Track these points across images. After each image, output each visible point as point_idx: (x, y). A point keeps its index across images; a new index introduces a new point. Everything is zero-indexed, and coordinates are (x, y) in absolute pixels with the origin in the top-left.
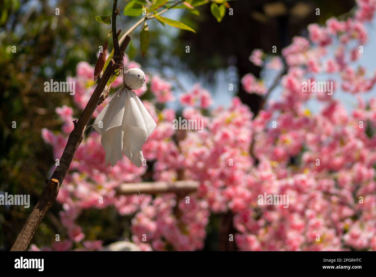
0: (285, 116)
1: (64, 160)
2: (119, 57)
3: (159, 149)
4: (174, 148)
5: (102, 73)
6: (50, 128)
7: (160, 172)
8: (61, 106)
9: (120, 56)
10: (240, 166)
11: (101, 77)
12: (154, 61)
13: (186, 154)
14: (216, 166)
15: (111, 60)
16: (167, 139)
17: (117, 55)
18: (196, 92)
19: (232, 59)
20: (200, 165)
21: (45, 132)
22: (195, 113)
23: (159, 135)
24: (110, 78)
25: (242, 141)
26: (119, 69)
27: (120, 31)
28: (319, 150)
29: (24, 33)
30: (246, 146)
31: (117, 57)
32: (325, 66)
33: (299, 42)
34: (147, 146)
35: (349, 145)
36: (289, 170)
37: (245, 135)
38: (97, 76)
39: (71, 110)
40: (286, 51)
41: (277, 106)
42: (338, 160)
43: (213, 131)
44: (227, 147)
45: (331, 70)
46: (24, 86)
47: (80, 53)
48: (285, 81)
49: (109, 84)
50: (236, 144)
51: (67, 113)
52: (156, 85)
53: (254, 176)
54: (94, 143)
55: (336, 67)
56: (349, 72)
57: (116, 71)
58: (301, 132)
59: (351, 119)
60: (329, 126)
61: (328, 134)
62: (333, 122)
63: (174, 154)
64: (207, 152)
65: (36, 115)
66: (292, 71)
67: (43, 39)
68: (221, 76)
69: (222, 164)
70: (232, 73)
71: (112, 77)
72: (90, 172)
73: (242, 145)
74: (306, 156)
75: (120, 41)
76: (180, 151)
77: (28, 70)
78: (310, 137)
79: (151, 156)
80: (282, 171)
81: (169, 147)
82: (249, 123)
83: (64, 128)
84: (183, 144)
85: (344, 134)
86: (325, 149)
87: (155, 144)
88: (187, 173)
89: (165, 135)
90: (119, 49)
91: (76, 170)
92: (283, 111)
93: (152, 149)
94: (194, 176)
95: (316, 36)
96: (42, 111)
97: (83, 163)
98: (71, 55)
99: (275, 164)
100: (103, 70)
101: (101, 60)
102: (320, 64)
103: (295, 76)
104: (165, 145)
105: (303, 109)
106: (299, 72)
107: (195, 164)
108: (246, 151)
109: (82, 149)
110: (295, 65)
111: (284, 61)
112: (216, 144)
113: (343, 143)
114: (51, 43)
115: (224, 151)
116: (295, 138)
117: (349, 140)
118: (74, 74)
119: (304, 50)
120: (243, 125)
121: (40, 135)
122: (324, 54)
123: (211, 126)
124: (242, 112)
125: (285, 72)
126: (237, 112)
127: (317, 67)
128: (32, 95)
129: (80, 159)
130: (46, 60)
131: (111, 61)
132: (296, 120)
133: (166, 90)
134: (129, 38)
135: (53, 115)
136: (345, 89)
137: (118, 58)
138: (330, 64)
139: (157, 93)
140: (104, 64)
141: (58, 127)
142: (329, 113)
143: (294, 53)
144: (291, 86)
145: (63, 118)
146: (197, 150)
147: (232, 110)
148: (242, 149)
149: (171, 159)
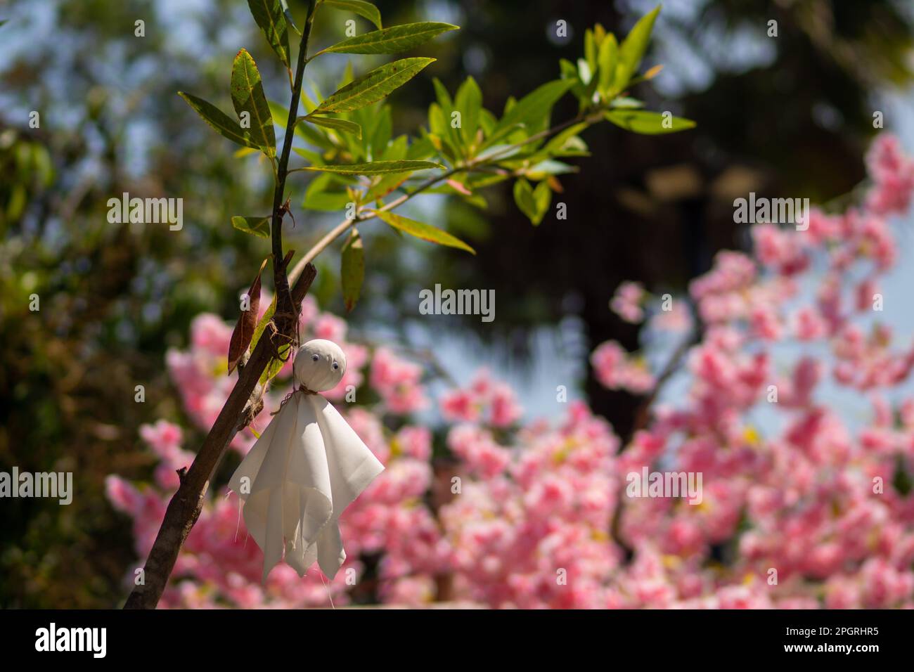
0: (695, 445)
1: (154, 565)
2: (288, 315)
3: (391, 524)
4: (427, 522)
5: (248, 354)
6: (126, 475)
7: (394, 580)
8: (152, 420)
9: (292, 314)
10: (586, 566)
11: (246, 362)
12: (383, 307)
13: (457, 538)
14: (531, 568)
15: (268, 324)
16: (411, 500)
17: (283, 310)
18: (480, 388)
19: (570, 301)
20: (492, 564)
21: (114, 485)
22: (478, 439)
23: (391, 492)
24: (268, 365)
25: (593, 507)
26: (289, 345)
27: (291, 253)
28: (781, 526)
29: (64, 242)
30: (603, 519)
31: (282, 317)
32: (793, 325)
33: (730, 265)
34: (360, 518)
35: (853, 515)
36: (707, 576)
37: (598, 491)
38: (236, 362)
39: (176, 432)
40: (700, 286)
41: (679, 421)
42: (827, 552)
43: (523, 482)
44: (557, 522)
45: (806, 334)
46: (63, 371)
47: (203, 292)
48: (695, 358)
49: (263, 382)
50: (578, 513)
51: (167, 438)
52: (384, 369)
53: (622, 590)
54: (232, 512)
55: (821, 327)
56: (851, 339)
57: (280, 349)
58: (737, 484)
59: (856, 449)
60: (804, 470)
61: (801, 489)
62: (814, 459)
63: (427, 538)
64: (509, 534)
65: (93, 440)
66: (713, 335)
67: (110, 257)
68: (543, 341)
69: (544, 561)
70: (571, 334)
71: (271, 364)
72: (223, 580)
73: (593, 515)
74: (749, 542)
75: (292, 277)
76: (443, 531)
77: (73, 334)
78: (758, 495)
79: (372, 543)
80: (690, 580)
81: (415, 521)
82: (609, 463)
83: (161, 475)
84: (449, 513)
85: (842, 488)
86: (794, 524)
87: (381, 513)
88: (460, 583)
89: (404, 491)
90: (288, 297)
91: (191, 577)
92: (692, 434)
93: (374, 525)
94: (477, 591)
95: (771, 251)
96: (107, 431)
97: (206, 559)
98: (180, 294)
99: (674, 562)
100: (251, 348)
101: (244, 324)
102: (782, 320)
103: (721, 346)
104: (404, 516)
105: (740, 428)
106: (731, 336)
107: (479, 560)
108: (603, 530)
109: (203, 526)
110: (722, 322)
111: (695, 310)
112: (530, 514)
113: (838, 511)
114: (129, 268)
115: (548, 531)
116: (722, 498)
117: (852, 504)
118: (186, 343)
119: (743, 285)
120: (596, 466)
121: (102, 489)
122: (791, 293)
123: (517, 469)
124: (592, 436)
125: (698, 336)
126: (580, 436)
127: (773, 325)
128: (83, 392)
129: (198, 548)
130: (119, 307)
131: (268, 326)
132: (723, 455)
133: (408, 384)
134: (312, 271)
135: (133, 441)
136: (842, 379)
137: (287, 318)
138: (805, 319)
139: (386, 390)
140: (252, 333)
141: (147, 472)
142: (803, 436)
143: (717, 292)
144: (710, 372)
145: (160, 450)
146: (484, 528)
147: (567, 431)
148: (592, 525)
149: (421, 549)
